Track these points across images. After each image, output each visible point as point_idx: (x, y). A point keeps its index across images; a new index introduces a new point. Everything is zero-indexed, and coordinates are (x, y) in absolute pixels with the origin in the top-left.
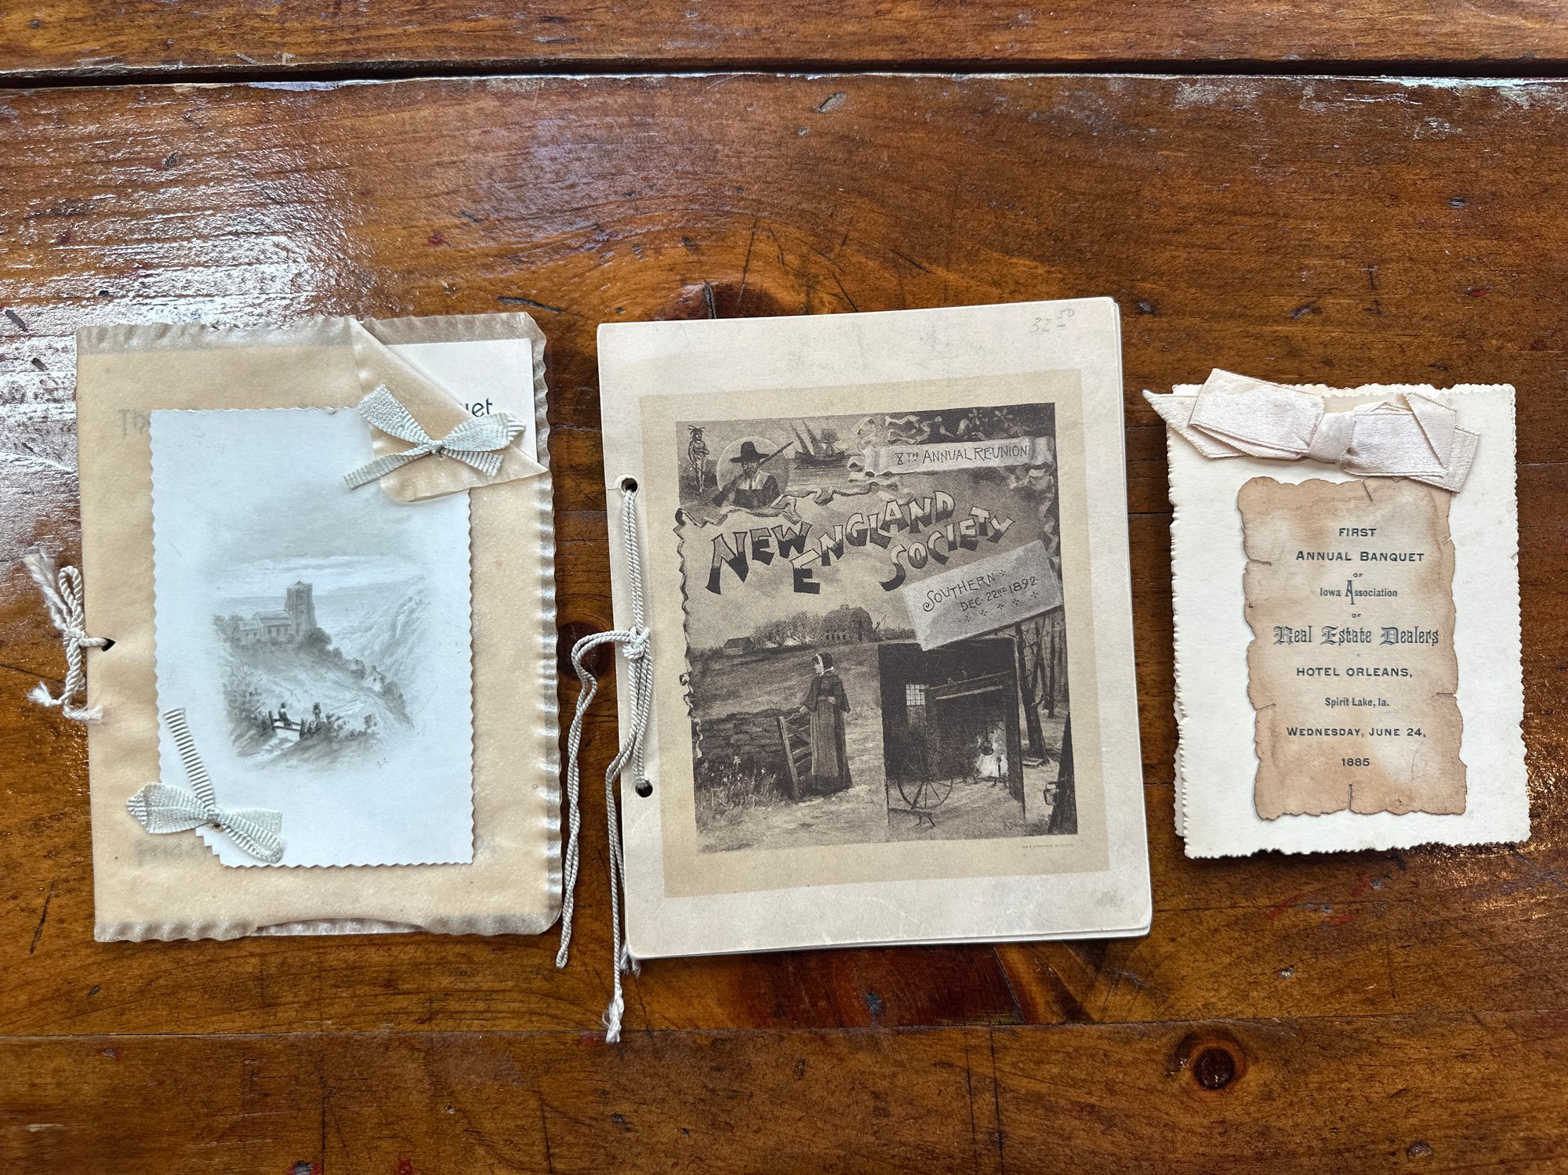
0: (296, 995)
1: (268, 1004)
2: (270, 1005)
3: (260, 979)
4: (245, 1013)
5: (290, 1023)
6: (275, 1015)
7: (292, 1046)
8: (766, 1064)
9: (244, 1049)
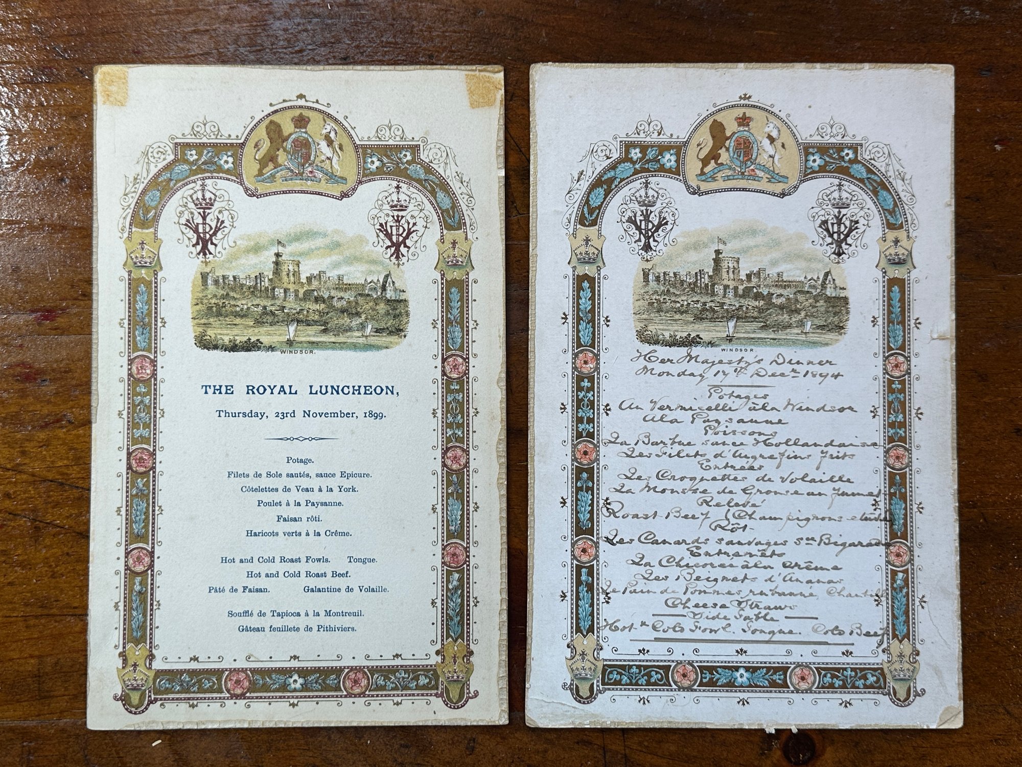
0: (66, 689)
1: (44, 696)
2: (45, 697)
3: (38, 676)
4: (25, 704)
5: (61, 712)
6: (49, 705)
7: (63, 730)
8: (444, 742)
9: (24, 734)
